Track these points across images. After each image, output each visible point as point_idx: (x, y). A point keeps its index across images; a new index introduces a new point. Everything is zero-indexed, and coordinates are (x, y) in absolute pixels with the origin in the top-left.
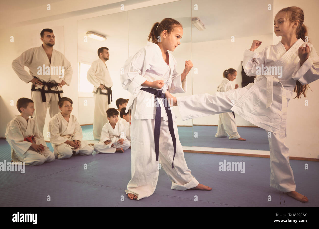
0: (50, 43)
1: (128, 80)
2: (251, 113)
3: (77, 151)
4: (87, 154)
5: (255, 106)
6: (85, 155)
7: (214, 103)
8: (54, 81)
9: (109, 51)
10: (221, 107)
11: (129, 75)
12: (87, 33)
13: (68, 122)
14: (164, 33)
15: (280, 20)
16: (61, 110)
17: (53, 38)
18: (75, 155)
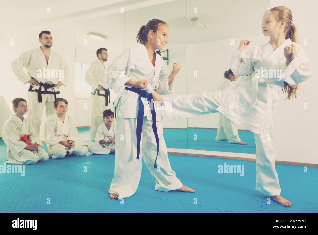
0: (48, 44)
1: (112, 79)
2: (237, 114)
3: (71, 151)
4: (80, 155)
5: (241, 106)
6: (79, 155)
7: (200, 103)
8: (51, 82)
9: (107, 52)
10: (208, 108)
11: (113, 74)
12: (88, 34)
13: (63, 122)
14: (150, 33)
15: (267, 20)
16: (57, 111)
17: (50, 40)
18: (68, 155)
